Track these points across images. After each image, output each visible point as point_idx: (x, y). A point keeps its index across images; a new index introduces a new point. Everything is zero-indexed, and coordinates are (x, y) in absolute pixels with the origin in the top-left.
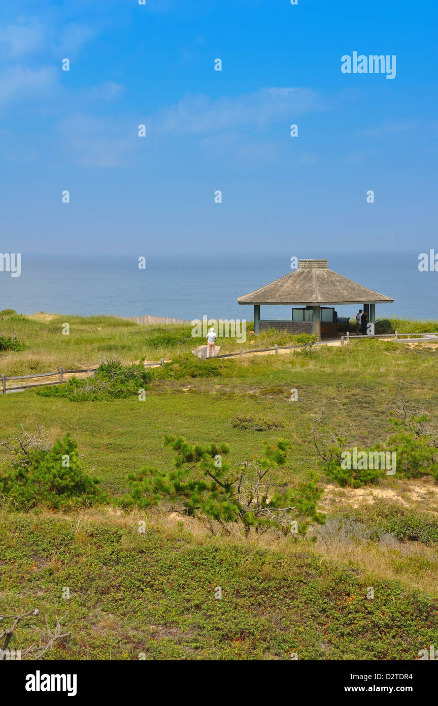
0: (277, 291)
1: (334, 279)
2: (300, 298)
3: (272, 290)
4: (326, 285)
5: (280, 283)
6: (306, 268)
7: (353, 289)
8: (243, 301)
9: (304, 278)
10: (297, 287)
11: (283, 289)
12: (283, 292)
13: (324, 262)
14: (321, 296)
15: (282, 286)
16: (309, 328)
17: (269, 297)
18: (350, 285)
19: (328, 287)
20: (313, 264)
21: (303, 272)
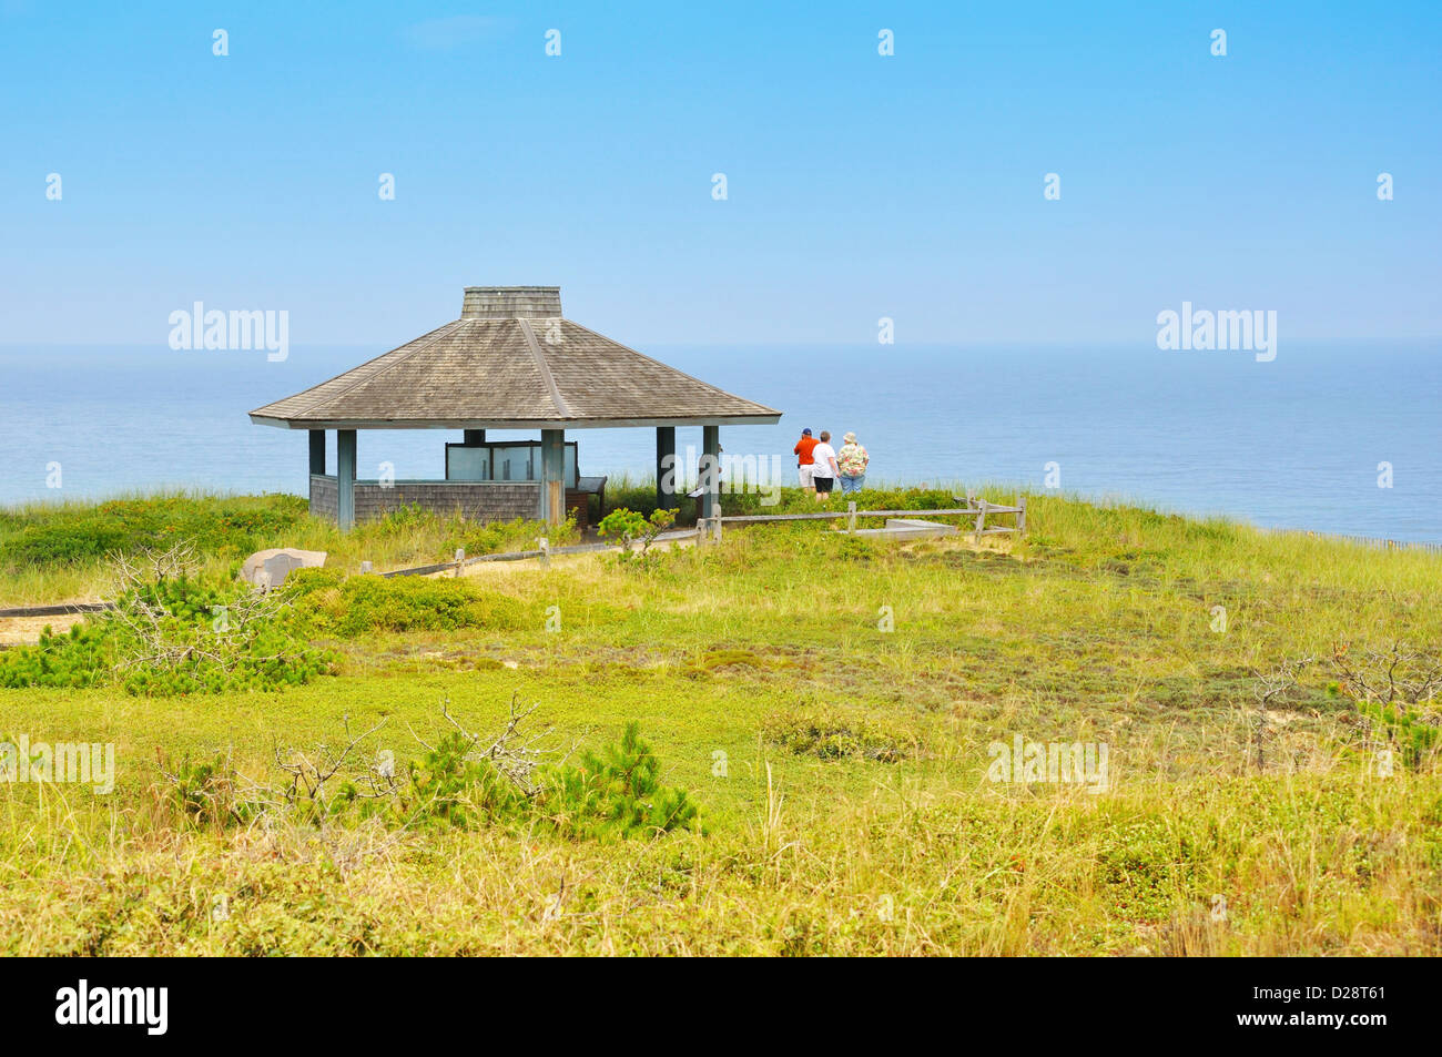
0: (413, 384)
1: (588, 347)
2: (503, 404)
3: (395, 384)
4: (571, 365)
5: (416, 360)
6: (494, 313)
7: (654, 379)
8: (304, 416)
9: (496, 344)
10: (481, 373)
11: (434, 378)
12: (436, 388)
13: (549, 295)
14: (569, 399)
15: (426, 369)
16: (529, 502)
17: (395, 405)
18: (640, 366)
19: (581, 374)
20: (518, 301)
21: (488, 326)
